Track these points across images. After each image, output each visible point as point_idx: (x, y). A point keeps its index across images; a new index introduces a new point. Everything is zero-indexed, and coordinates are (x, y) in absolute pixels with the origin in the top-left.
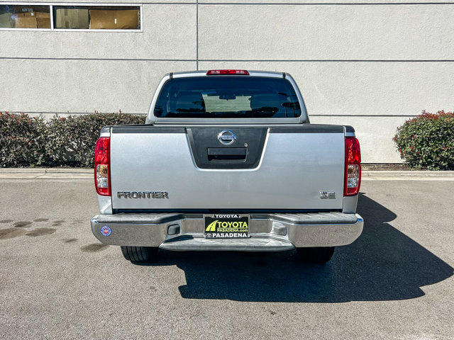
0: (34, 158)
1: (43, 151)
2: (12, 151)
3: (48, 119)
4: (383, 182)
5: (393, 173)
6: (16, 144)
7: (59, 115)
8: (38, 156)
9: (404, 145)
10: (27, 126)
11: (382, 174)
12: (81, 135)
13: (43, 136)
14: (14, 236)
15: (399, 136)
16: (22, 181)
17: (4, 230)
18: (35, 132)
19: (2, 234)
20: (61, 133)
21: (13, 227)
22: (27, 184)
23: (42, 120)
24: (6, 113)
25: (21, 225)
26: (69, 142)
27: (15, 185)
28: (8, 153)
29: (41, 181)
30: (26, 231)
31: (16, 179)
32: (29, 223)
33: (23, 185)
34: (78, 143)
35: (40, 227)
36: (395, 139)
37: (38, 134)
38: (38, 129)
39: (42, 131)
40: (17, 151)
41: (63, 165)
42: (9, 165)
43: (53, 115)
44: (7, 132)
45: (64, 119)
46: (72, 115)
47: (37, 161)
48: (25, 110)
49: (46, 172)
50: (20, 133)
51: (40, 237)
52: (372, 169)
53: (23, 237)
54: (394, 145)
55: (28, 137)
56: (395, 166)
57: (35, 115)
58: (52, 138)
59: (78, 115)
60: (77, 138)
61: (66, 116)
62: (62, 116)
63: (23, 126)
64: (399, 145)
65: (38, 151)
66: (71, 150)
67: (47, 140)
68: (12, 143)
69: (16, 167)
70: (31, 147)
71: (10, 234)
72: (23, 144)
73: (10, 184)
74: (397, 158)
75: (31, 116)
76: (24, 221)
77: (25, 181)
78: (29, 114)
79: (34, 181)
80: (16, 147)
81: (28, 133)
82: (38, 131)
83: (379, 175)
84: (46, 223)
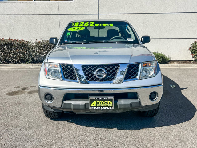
0: (27, 59)
1: (31, 56)
2: (18, 56)
3: (33, 42)
4: (185, 69)
5: (189, 65)
6: (19, 53)
7: (38, 40)
8: (29, 59)
9: (194, 52)
10: (24, 45)
11: (184, 65)
12: (47, 49)
13: (31, 49)
14: (22, 94)
15: (191, 48)
16: (23, 69)
17: (17, 91)
18: (27, 47)
19: (17, 93)
20: (39, 48)
21: (21, 90)
22: (26, 71)
23: (30, 42)
24: (15, 39)
25: (24, 89)
26: (42, 52)
27: (20, 71)
28: (16, 57)
29: (31, 69)
30: (26, 92)
31: (20, 68)
32: (28, 88)
33: (23, 71)
34: (46, 52)
35: (33, 90)
36: (190, 49)
37: (28, 49)
38: (29, 46)
39: (31, 47)
40: (20, 56)
41: (40, 62)
42: (17, 63)
43: (35, 40)
44: (16, 48)
45: (40, 42)
46: (43, 40)
47: (29, 61)
48: (23, 38)
49: (33, 66)
50: (21, 48)
51: (33, 94)
52: (179, 63)
53: (26, 94)
54: (189, 52)
55: (24, 50)
56: (189, 62)
57: (27, 40)
58: (35, 50)
59: (46, 40)
60: (46, 50)
61: (41, 41)
62: (39, 40)
63: (22, 45)
64: (191, 52)
65: (29, 56)
66: (43, 56)
67: (33, 51)
68: (18, 53)
69: (20, 63)
70: (26, 55)
71: (20, 93)
72: (23, 53)
73: (18, 71)
74: (190, 58)
75: (25, 41)
76: (25, 87)
77: (24, 70)
78: (25, 40)
79: (28, 69)
80: (20, 55)
81: (24, 48)
82: (29, 47)
83: (182, 66)
84: (35, 88)
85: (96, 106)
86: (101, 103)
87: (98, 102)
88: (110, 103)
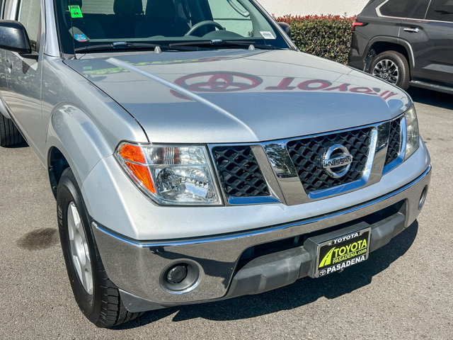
85: (331, 265)
86: (342, 251)
87: (336, 250)
88: (363, 244)
